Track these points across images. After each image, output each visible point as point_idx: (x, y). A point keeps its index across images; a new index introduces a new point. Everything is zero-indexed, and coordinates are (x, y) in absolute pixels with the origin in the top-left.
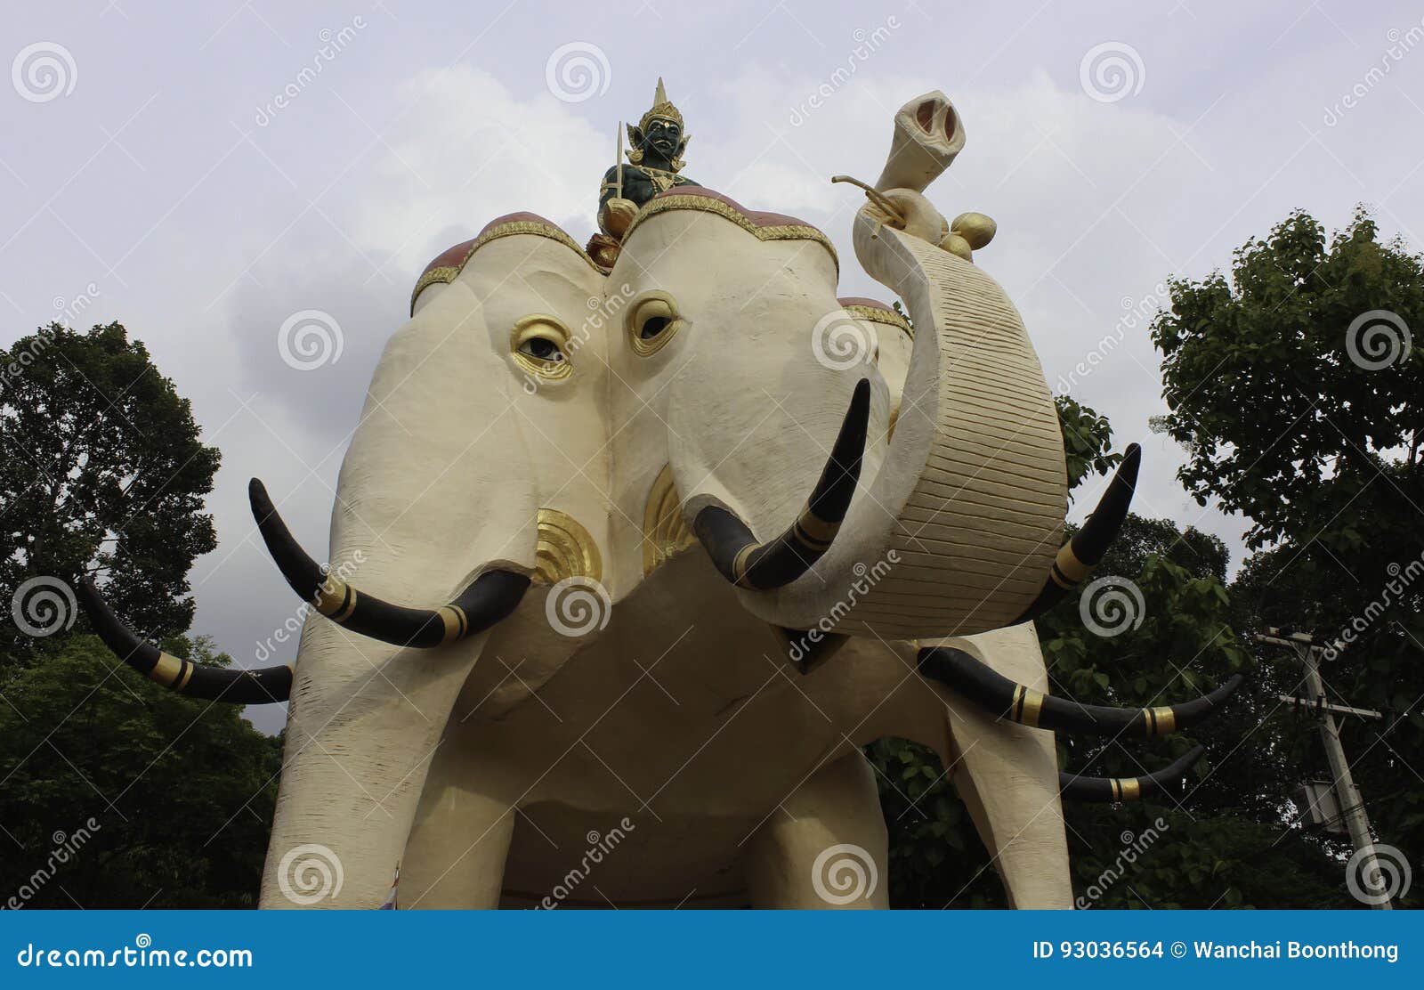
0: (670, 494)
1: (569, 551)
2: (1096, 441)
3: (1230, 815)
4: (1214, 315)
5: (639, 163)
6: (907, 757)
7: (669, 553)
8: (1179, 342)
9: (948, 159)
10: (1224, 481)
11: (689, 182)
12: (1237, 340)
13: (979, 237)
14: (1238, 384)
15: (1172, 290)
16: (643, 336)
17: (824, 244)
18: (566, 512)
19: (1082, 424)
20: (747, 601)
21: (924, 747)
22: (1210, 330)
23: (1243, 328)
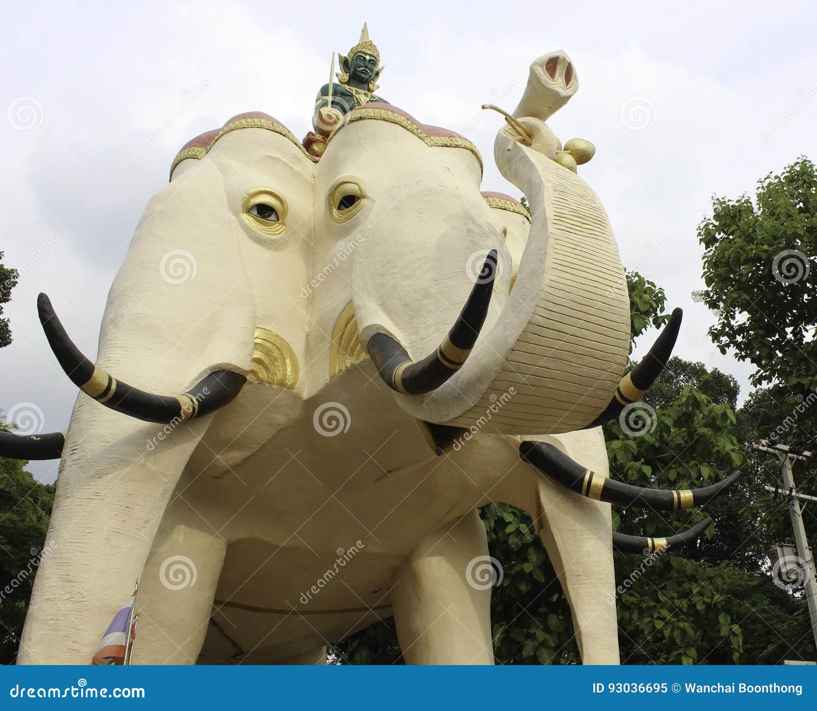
0: (352, 323)
1: (276, 359)
2: (654, 305)
3: (728, 565)
4: (741, 223)
5: (345, 83)
6: (508, 518)
7: (348, 365)
8: (716, 240)
9: (565, 100)
10: (739, 338)
11: (381, 100)
12: (755, 242)
13: (584, 156)
14: (753, 272)
15: (714, 204)
16: (339, 208)
17: (472, 151)
18: (275, 331)
19: (645, 292)
20: (401, 401)
21: (521, 511)
22: (737, 233)
23: (760, 234)
